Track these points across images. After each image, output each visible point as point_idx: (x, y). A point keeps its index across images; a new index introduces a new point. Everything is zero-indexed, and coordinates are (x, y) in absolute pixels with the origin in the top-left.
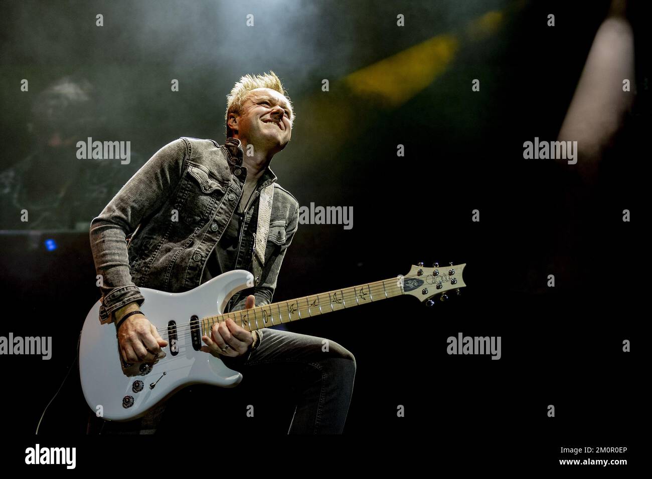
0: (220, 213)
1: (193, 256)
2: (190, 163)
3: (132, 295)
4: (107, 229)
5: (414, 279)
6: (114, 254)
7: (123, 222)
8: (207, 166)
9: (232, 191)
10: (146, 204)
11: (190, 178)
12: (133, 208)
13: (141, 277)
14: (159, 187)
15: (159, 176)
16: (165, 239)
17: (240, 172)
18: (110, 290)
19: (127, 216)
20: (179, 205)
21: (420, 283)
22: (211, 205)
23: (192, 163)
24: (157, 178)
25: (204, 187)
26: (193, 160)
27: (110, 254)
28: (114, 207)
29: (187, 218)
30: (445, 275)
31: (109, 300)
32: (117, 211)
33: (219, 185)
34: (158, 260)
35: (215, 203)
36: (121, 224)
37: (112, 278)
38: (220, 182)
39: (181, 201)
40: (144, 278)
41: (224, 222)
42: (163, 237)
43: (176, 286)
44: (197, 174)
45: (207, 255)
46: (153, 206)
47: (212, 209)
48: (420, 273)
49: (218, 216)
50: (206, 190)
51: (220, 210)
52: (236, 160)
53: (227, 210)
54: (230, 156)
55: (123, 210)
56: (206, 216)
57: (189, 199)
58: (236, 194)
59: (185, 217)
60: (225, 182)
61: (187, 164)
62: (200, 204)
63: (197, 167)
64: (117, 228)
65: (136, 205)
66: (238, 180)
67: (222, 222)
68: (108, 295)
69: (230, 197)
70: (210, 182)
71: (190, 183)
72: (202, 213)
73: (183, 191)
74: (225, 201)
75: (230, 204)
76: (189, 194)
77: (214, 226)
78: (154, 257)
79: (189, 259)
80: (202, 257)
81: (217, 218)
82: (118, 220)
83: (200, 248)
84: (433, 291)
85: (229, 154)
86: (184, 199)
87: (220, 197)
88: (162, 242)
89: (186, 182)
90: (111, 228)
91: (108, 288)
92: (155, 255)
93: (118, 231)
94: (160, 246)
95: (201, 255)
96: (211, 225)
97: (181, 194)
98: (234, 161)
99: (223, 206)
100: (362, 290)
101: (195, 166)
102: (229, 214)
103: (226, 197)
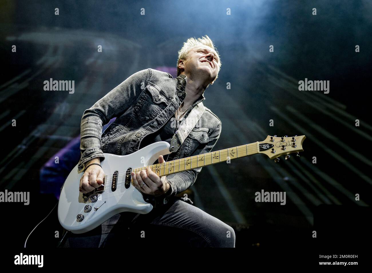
0: (161, 116)
1: (136, 134)
2: (150, 83)
3: (97, 154)
4: (91, 116)
6: (92, 130)
7: (102, 114)
8: (160, 87)
9: (172, 105)
10: (118, 105)
11: (147, 92)
12: (109, 106)
13: (103, 146)
14: (128, 95)
15: (129, 89)
16: (125, 127)
17: (181, 94)
18: (85, 150)
19: (105, 110)
20: (137, 108)
22: (158, 111)
23: (151, 83)
24: (127, 90)
25: (155, 99)
26: (151, 81)
27: (90, 130)
28: (99, 104)
32: (100, 106)
33: (166, 100)
34: (117, 137)
35: (161, 110)
36: (101, 115)
37: (87, 144)
38: (167, 98)
39: (139, 105)
41: (162, 122)
42: (124, 126)
43: (124, 152)
44: (152, 90)
45: (145, 135)
46: (122, 107)
47: (158, 114)
49: (159, 118)
50: (156, 101)
51: (162, 115)
52: (181, 87)
53: (166, 116)
54: (178, 84)
55: (103, 107)
56: (153, 117)
57: (144, 105)
58: (175, 107)
59: (140, 116)
60: (170, 99)
61: (148, 83)
62: (150, 109)
63: (153, 86)
64: (97, 116)
65: (111, 105)
66: (179, 99)
67: (161, 122)
69: (170, 108)
70: (160, 97)
71: (147, 95)
72: (151, 115)
73: (142, 99)
74: (166, 110)
75: (169, 112)
76: (145, 102)
77: (155, 123)
78: (115, 136)
79: (133, 136)
80: (142, 135)
81: (159, 119)
82: (99, 112)
83: (142, 131)
85: (178, 82)
86: (141, 104)
87: (165, 107)
88: (123, 128)
89: (145, 94)
90: (94, 115)
92: (116, 134)
93: (98, 118)
94: (121, 130)
96: (154, 122)
97: (140, 101)
98: (180, 87)
99: (164, 113)
101: (152, 85)
102: (167, 119)
103: (168, 108)
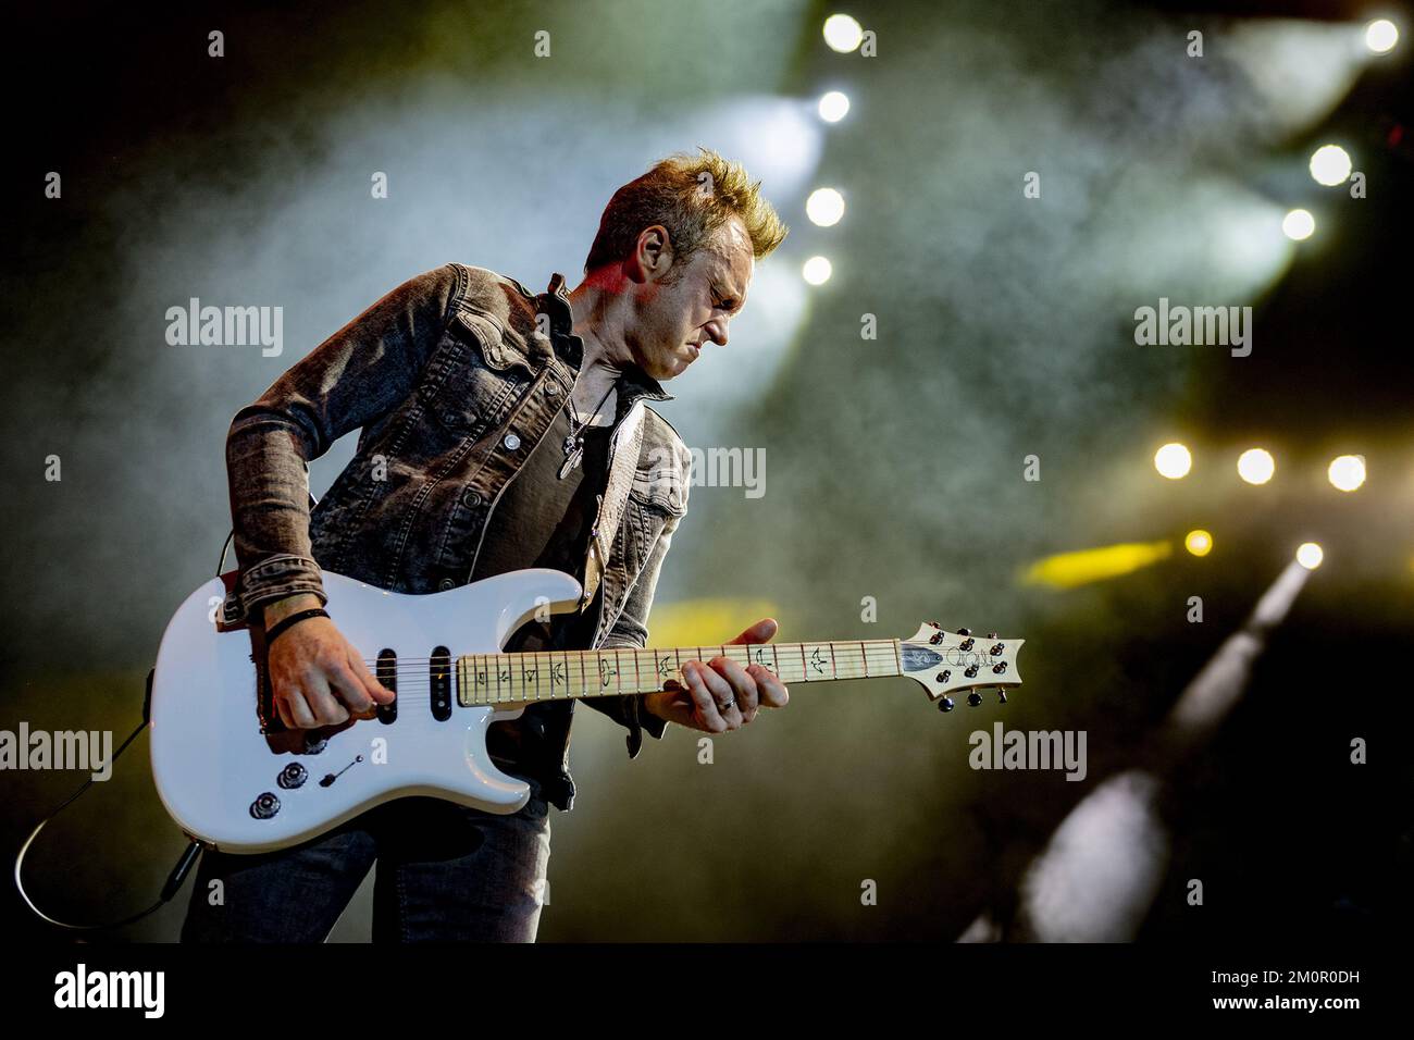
0: (524, 415)
1: (463, 496)
2: (464, 306)
4: (271, 431)
5: (923, 649)
6: (285, 484)
7: (308, 419)
8: (501, 319)
9: (553, 377)
11: (461, 331)
13: (338, 543)
16: (392, 455)
20: (430, 388)
21: (937, 658)
22: (503, 395)
23: (470, 306)
25: (491, 355)
26: (471, 301)
27: (274, 482)
28: (291, 386)
29: (447, 414)
30: (983, 653)
31: (256, 576)
33: (523, 358)
34: (379, 504)
35: (514, 393)
36: (305, 424)
38: (525, 355)
39: (436, 379)
40: (346, 543)
41: (533, 434)
44: (478, 326)
45: (494, 495)
47: (504, 404)
48: (936, 640)
49: (520, 420)
50: (495, 363)
51: (527, 411)
53: (542, 413)
56: (490, 415)
57: (455, 376)
58: (562, 383)
59: (441, 412)
60: (540, 358)
61: (458, 305)
62: (478, 389)
63: (480, 315)
67: (529, 434)
68: (257, 567)
69: (548, 389)
70: (506, 350)
71: (462, 344)
72: (480, 406)
73: (443, 360)
74: (537, 394)
75: (548, 401)
76: (456, 365)
78: (369, 499)
79: (454, 504)
80: (483, 499)
81: (518, 424)
82: (298, 412)
83: (477, 481)
84: (958, 679)
86: (443, 375)
87: (526, 384)
89: (452, 343)
90: (282, 427)
91: (259, 551)
92: (371, 493)
95: (480, 494)
96: (504, 436)
97: (438, 366)
99: (532, 403)
100: (817, 651)
101: (474, 312)
102: (545, 422)
103: (540, 386)
